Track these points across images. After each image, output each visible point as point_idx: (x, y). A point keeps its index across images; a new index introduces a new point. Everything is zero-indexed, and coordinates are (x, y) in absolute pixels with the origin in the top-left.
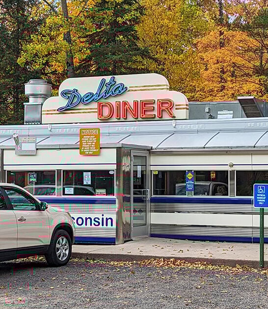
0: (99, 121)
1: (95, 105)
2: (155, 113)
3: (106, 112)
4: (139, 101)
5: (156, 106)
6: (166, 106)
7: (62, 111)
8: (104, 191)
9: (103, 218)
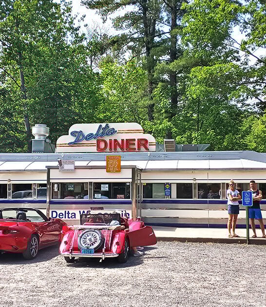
0: (97, 151)
1: (94, 141)
2: (136, 146)
3: (102, 145)
4: (125, 140)
5: (136, 143)
6: (143, 143)
7: (71, 144)
8: (122, 196)
9: (122, 214)
